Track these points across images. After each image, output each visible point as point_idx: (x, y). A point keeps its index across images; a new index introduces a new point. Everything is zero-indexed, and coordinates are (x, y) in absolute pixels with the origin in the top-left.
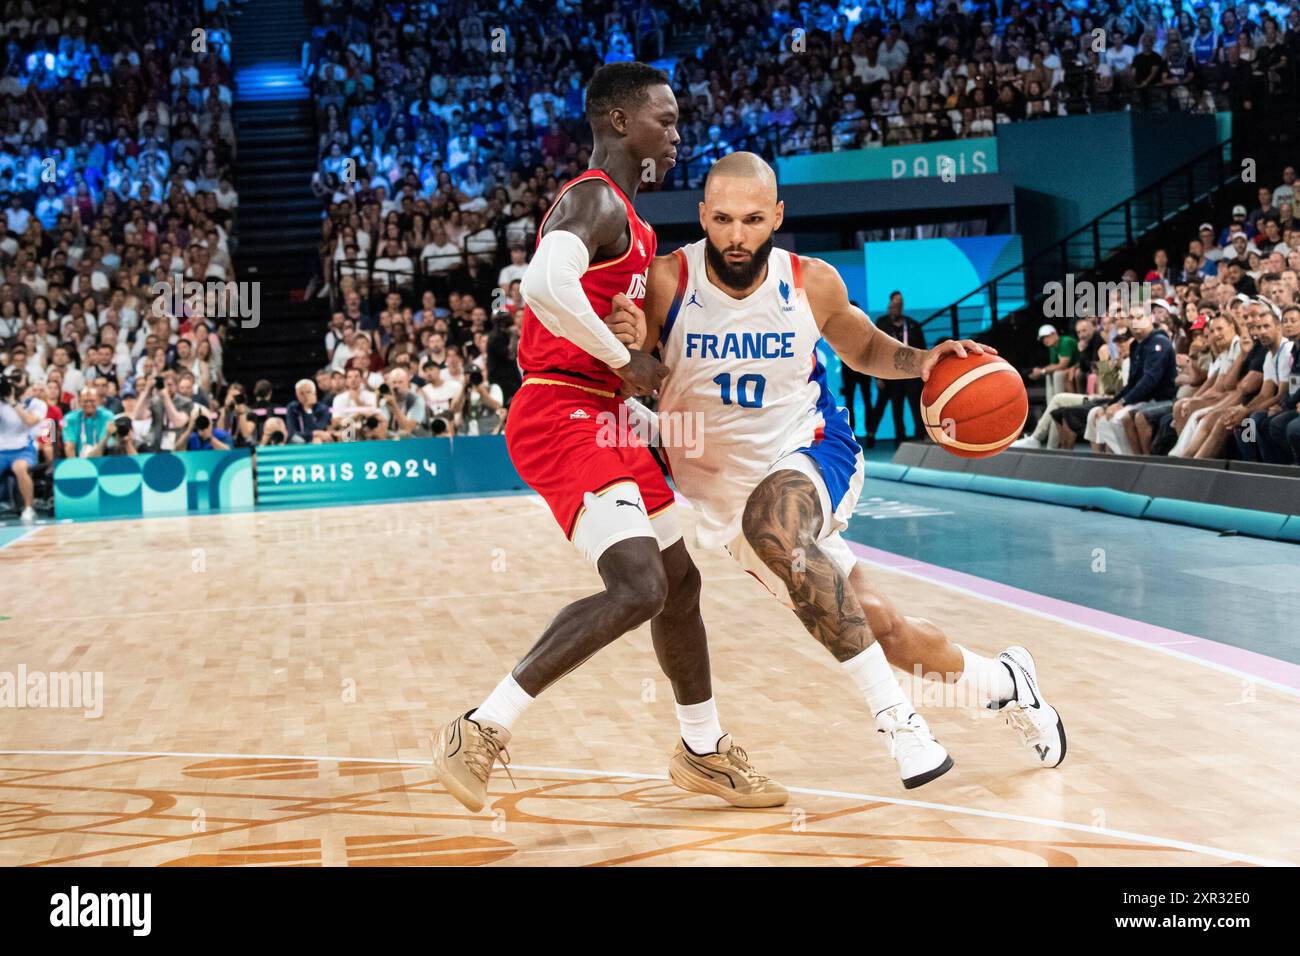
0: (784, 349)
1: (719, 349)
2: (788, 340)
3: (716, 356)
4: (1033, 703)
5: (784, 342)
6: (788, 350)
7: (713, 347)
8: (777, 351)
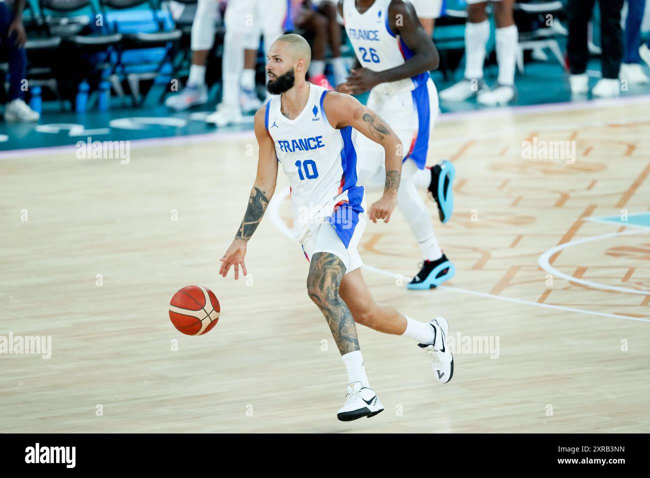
0: (318, 144)
1: (291, 147)
2: (319, 140)
3: (291, 151)
4: (442, 349)
5: (317, 141)
6: (320, 144)
7: (288, 146)
8: (315, 146)
